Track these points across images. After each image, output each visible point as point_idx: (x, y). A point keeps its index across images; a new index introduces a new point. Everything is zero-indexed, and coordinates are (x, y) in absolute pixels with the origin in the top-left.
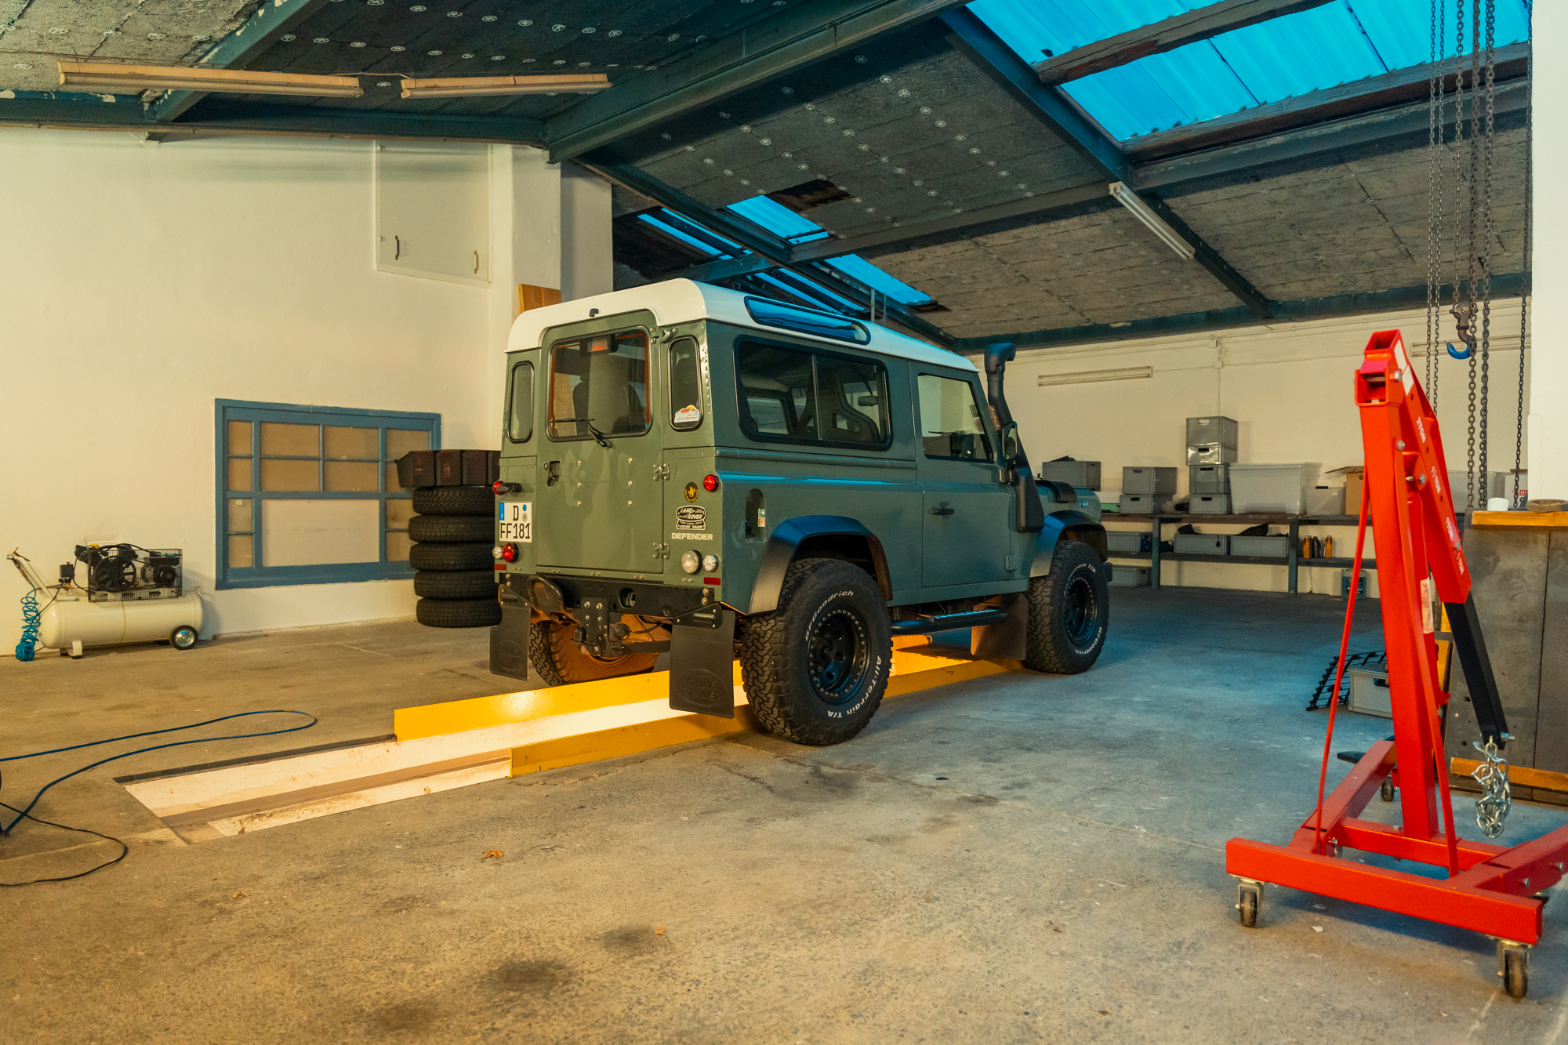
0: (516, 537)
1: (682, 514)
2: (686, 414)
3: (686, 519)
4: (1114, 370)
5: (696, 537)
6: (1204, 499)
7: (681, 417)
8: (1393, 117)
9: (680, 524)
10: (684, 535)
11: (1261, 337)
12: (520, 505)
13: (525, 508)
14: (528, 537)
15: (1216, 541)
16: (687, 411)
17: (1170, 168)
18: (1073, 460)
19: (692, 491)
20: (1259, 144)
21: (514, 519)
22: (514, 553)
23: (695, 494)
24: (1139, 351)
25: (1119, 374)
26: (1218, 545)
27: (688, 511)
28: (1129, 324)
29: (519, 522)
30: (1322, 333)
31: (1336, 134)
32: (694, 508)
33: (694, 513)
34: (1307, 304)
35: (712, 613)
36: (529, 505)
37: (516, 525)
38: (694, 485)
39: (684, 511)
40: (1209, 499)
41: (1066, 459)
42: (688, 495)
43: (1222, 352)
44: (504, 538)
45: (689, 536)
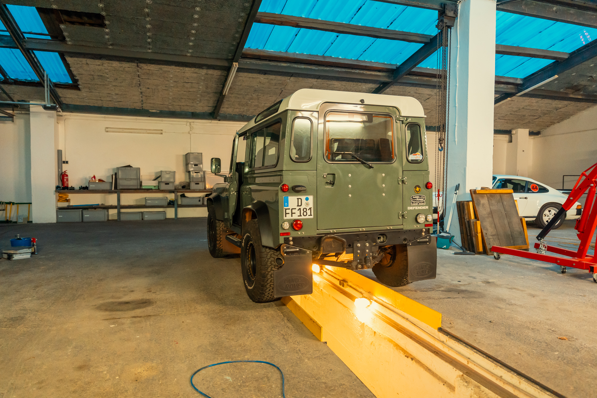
0: (300, 216)
1: (413, 199)
2: (415, 156)
3: (416, 201)
4: (145, 130)
5: (420, 208)
6: (196, 184)
7: (411, 157)
8: (317, 69)
9: (412, 203)
10: (414, 208)
11: (206, 124)
12: (303, 198)
13: (307, 199)
14: (311, 215)
15: (198, 199)
16: (416, 155)
17: (248, 62)
18: (131, 167)
19: (418, 189)
20: (279, 64)
21: (298, 206)
22: (296, 225)
23: (419, 190)
24: (156, 123)
25: (148, 131)
26: (200, 201)
27: (417, 197)
28: (158, 111)
29: (302, 208)
30: (227, 126)
31: (302, 68)
32: (419, 196)
33: (420, 198)
34: (228, 115)
35: (427, 238)
36: (311, 198)
37: (300, 209)
38: (419, 187)
39: (415, 197)
40: (198, 184)
41: (129, 166)
42: (416, 190)
43: (191, 128)
44: (289, 217)
45: (416, 208)
